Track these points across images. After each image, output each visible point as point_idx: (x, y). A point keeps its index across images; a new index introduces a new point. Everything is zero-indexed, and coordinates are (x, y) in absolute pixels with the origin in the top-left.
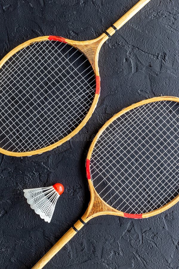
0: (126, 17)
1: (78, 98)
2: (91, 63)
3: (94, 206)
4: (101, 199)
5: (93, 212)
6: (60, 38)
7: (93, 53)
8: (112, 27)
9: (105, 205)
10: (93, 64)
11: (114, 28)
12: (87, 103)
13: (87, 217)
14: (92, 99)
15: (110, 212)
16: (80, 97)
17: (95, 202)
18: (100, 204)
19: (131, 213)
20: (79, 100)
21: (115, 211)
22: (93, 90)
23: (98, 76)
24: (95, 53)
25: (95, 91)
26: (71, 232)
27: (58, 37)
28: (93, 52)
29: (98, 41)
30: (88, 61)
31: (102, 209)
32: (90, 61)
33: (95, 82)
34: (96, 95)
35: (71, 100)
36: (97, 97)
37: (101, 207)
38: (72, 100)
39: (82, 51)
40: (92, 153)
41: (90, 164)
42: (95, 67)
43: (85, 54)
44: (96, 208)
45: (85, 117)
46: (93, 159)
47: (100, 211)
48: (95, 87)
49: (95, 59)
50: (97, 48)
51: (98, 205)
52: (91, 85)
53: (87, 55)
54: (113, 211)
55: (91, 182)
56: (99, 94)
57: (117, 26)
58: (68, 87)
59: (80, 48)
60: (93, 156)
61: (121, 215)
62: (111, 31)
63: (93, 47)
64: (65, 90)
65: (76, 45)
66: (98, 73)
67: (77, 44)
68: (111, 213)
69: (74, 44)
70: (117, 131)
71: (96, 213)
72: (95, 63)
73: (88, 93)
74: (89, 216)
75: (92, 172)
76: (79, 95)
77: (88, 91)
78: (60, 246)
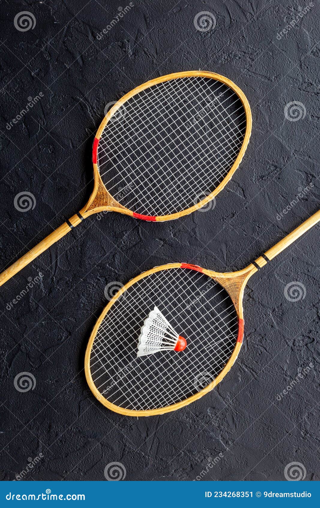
0: (281, 246)
1: (214, 345)
2: (233, 302)
3: (97, 198)
4: (107, 191)
5: (94, 205)
6: (196, 267)
7: (237, 290)
8: (263, 257)
9: (111, 198)
10: (236, 303)
11: (265, 259)
12: (226, 352)
13: (87, 211)
14: (233, 348)
15: (115, 208)
16: (216, 344)
17: (99, 193)
18: (105, 196)
19: (142, 214)
20: (216, 348)
21: (122, 208)
22: (235, 336)
23: (241, 320)
24: (240, 290)
25: (237, 338)
26: (63, 227)
27: (194, 266)
28: (237, 287)
29: (244, 275)
30: (230, 299)
31: (106, 202)
32: (232, 300)
33: (237, 326)
34: (238, 343)
35: (204, 347)
36: (239, 346)
37: (105, 200)
38: (206, 347)
39: (223, 285)
40: (103, 132)
41: (99, 146)
42: (238, 308)
43: (227, 290)
44: (99, 201)
45: (221, 371)
46: (103, 139)
47: (103, 205)
48: (237, 333)
49: (239, 297)
50: (242, 283)
51: (102, 197)
52: (232, 330)
53: (229, 292)
54: (120, 207)
55: (97, 167)
56: (241, 343)
57: (270, 256)
58: (203, 331)
59: (221, 282)
60: (103, 136)
61: (130, 213)
62: (262, 263)
63: (237, 281)
64: (198, 334)
65: (215, 277)
66: (241, 316)
67: (217, 276)
68: (117, 209)
69: (213, 276)
70: (138, 108)
71: (98, 206)
72: (238, 302)
73: (227, 340)
74: (89, 209)
75: (100, 156)
76: (216, 341)
77: (227, 337)
78: (47, 242)
